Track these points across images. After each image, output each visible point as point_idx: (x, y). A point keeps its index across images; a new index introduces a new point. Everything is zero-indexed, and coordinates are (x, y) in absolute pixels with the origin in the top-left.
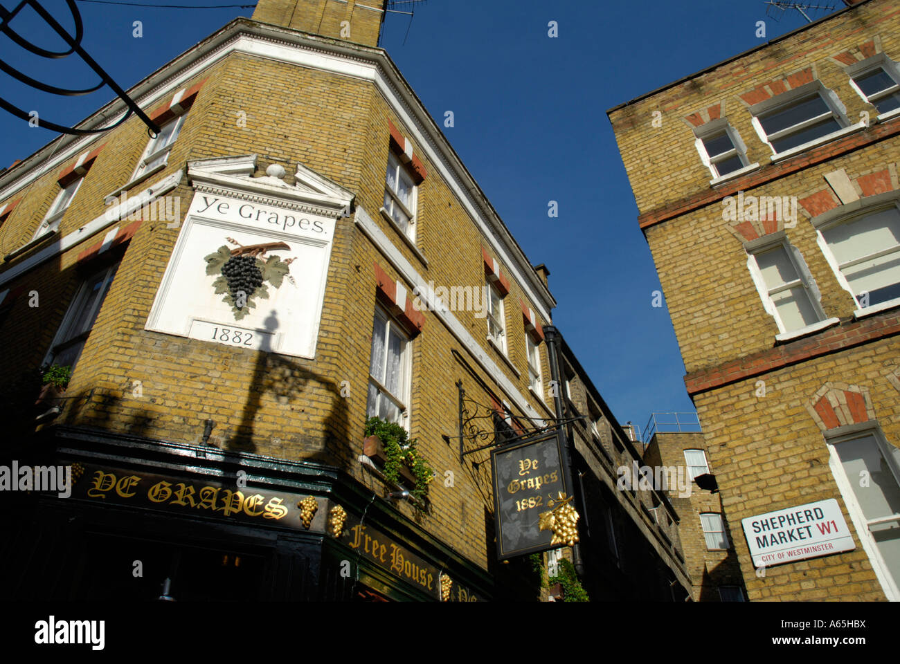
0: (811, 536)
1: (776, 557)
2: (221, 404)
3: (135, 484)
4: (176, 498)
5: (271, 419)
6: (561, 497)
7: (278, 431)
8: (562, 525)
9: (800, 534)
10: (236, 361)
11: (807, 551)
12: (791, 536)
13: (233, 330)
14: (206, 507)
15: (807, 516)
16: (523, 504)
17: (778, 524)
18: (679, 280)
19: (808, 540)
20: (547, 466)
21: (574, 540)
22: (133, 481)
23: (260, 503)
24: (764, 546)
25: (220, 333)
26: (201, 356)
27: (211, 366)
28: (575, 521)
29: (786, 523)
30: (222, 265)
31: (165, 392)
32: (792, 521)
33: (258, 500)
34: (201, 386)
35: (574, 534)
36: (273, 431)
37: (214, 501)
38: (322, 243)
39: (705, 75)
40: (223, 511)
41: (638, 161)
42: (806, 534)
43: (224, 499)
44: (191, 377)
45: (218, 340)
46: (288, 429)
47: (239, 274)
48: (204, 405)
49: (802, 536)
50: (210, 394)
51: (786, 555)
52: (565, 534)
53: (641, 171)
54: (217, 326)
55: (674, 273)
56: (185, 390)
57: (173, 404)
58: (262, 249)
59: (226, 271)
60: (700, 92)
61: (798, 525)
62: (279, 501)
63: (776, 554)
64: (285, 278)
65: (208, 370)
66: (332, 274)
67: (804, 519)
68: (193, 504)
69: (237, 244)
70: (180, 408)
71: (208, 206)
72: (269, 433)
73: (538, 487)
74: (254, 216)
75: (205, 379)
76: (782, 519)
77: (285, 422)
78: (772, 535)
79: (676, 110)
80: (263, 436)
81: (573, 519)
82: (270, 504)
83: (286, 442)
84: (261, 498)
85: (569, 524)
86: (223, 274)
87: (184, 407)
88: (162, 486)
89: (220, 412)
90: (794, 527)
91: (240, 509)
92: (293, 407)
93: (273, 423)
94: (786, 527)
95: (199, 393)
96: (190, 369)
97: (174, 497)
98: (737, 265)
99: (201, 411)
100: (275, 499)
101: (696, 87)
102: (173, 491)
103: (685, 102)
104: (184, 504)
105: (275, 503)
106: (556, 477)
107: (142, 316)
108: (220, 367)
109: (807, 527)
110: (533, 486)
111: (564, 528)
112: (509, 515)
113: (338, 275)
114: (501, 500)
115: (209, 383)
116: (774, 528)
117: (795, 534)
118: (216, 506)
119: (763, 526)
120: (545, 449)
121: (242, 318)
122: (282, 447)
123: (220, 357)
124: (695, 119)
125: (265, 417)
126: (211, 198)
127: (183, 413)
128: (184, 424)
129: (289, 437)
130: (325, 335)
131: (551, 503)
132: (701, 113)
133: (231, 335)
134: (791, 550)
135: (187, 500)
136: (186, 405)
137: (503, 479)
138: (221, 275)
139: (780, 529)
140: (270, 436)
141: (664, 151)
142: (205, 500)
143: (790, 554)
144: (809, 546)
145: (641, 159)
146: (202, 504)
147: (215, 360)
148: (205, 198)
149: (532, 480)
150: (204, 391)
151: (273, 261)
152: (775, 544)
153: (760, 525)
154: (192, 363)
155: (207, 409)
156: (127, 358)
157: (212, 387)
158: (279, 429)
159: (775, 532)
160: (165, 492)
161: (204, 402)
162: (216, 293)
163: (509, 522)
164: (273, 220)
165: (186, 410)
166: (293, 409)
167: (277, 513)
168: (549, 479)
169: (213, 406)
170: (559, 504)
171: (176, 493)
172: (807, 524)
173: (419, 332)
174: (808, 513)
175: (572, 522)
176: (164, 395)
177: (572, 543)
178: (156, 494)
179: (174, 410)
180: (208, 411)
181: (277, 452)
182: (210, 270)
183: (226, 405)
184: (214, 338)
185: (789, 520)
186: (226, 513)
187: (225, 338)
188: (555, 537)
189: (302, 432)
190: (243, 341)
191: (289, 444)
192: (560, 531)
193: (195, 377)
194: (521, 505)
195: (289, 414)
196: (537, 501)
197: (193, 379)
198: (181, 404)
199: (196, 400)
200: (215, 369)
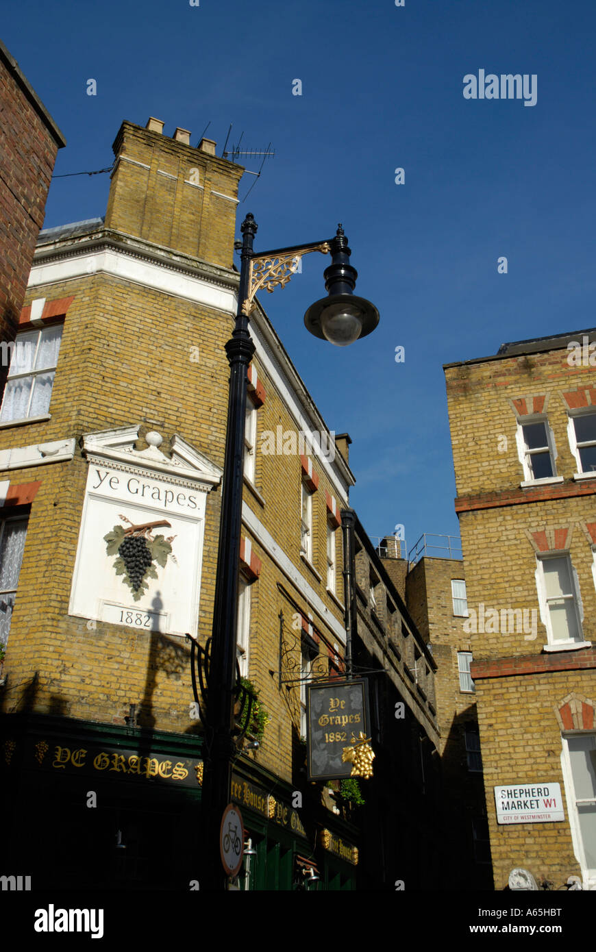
0: (538, 807)
1: (513, 818)
2: (132, 682)
3: (83, 756)
4: (113, 766)
5: (169, 693)
6: (362, 736)
7: (175, 704)
8: (361, 761)
9: (531, 804)
10: (139, 642)
11: (534, 817)
12: (525, 805)
13: (135, 612)
14: (133, 772)
15: (538, 792)
16: (330, 736)
17: (518, 795)
18: (480, 572)
19: (536, 810)
20: (353, 707)
21: (369, 775)
22: (82, 753)
23: (169, 767)
24: (506, 809)
25: (125, 616)
26: (113, 638)
27: (122, 648)
28: (372, 760)
29: (523, 795)
30: (118, 546)
31: (91, 673)
32: (528, 794)
33: (168, 765)
34: (116, 666)
35: (370, 770)
36: (171, 704)
37: (138, 767)
38: (197, 520)
39: (539, 355)
40: (145, 774)
41: (464, 436)
42: (535, 806)
43: (145, 765)
44: (109, 658)
45: (124, 623)
46: (181, 702)
47: (134, 555)
48: (120, 683)
49: (533, 806)
50: (124, 673)
51: (520, 818)
52: (362, 769)
53: (465, 448)
54: (122, 609)
55: (477, 565)
56: (105, 671)
57: (97, 683)
58: (149, 527)
59: (122, 553)
60: (530, 374)
61: (532, 798)
62: (182, 765)
63: (513, 816)
64: (169, 556)
65: (120, 651)
66: (206, 554)
67: (536, 794)
68: (125, 771)
69: (128, 521)
70: (103, 686)
71: (101, 481)
72: (168, 706)
73: (344, 725)
74: (140, 491)
75: (119, 659)
76: (521, 791)
77: (179, 696)
78: (513, 802)
79: (506, 388)
80: (164, 709)
81: (370, 757)
82: (176, 768)
83: (181, 713)
84: (170, 763)
85: (366, 761)
86: (121, 554)
87: (106, 685)
88: (102, 757)
89: (133, 689)
90: (529, 799)
91: (156, 773)
92: (184, 682)
93: (170, 697)
94: (523, 798)
95: (116, 673)
96: (107, 651)
97: (111, 765)
98: (527, 572)
99: (119, 689)
100: (179, 763)
101: (528, 366)
102: (110, 760)
103: (516, 382)
104: (118, 770)
105: (179, 766)
106: (359, 718)
107: (64, 601)
108: (128, 649)
109: (537, 801)
110: (340, 722)
111: (363, 763)
112: (319, 744)
113: (211, 555)
114: (313, 731)
115: (122, 663)
116: (515, 797)
117: (528, 804)
118: (141, 771)
119: (508, 794)
120: (351, 692)
121: (139, 599)
122: (178, 717)
123: (128, 639)
124: (520, 404)
125: (165, 692)
126: (103, 470)
127: (106, 691)
128: (107, 700)
129: (183, 709)
130: (203, 615)
131: (354, 740)
132: (527, 400)
133: (134, 618)
134: (523, 815)
135: (120, 767)
136: (108, 683)
137: (315, 712)
138: (118, 556)
139: (519, 799)
140: (170, 708)
141: (487, 433)
142: (133, 766)
143: (522, 818)
144: (535, 814)
145: (467, 434)
146: (130, 770)
147: (124, 642)
148: (98, 471)
149: (339, 717)
150: (119, 671)
151: (159, 540)
152: (514, 809)
153: (506, 793)
154: (108, 645)
155: (122, 686)
156: (58, 643)
157: (125, 667)
158: (176, 702)
159: (515, 800)
160: (105, 761)
161: (120, 680)
162: (117, 574)
163: (318, 750)
164: (156, 496)
165: (108, 688)
166: (184, 684)
167: (181, 775)
168: (353, 719)
169: (127, 684)
170: (360, 743)
171: (113, 762)
172: (537, 798)
173: (257, 578)
174: (539, 790)
175: (369, 760)
176: (90, 675)
177: (367, 777)
178: (99, 763)
179: (99, 688)
180: (124, 689)
181: (175, 722)
182: (110, 551)
183: (135, 682)
184: (121, 621)
185: (526, 793)
186: (148, 777)
187: (129, 620)
188: (355, 769)
190: (143, 623)
191: (183, 715)
192: (359, 765)
193: (111, 658)
194: (329, 738)
195: (181, 689)
196: (342, 736)
197: (110, 660)
198: (104, 683)
199: (114, 679)
200: (125, 650)
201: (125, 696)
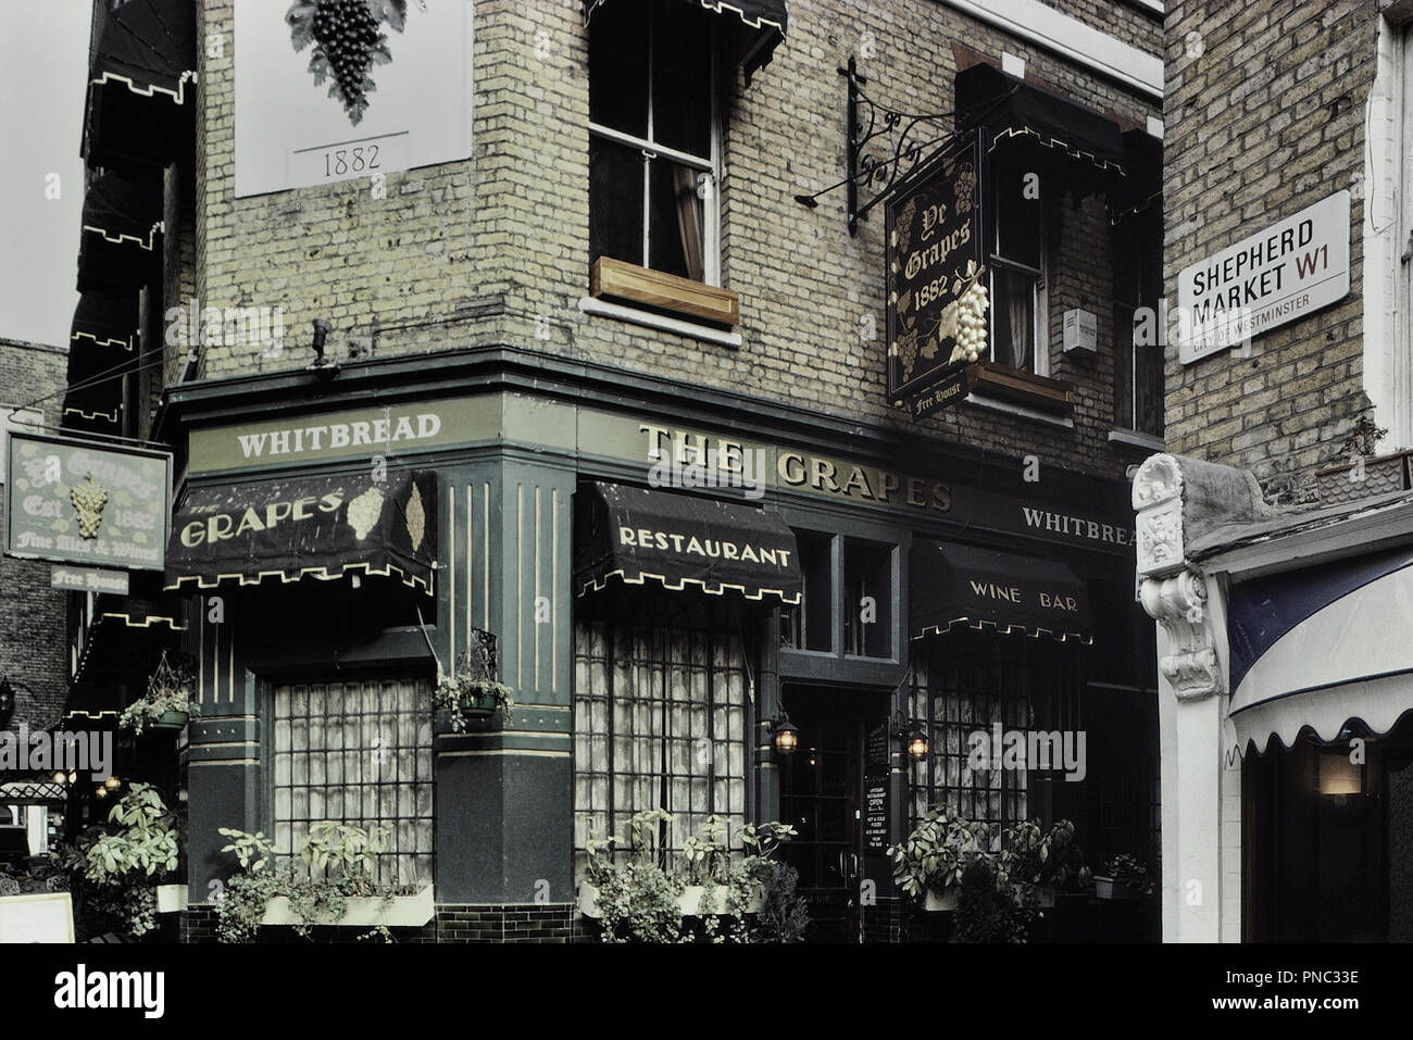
2: (357, 285)
5: (425, 285)
6: (970, 271)
7: (437, 303)
8: (964, 325)
13: (349, 148)
16: (923, 296)
20: (958, 213)
21: (979, 350)
25: (333, 162)
26: (316, 213)
27: (333, 225)
28: (981, 315)
30: (311, 23)
31: (286, 292)
34: (326, 264)
35: (979, 339)
36: (430, 305)
44: (312, 254)
45: (333, 178)
46: (449, 295)
48: (336, 294)
50: (341, 274)
52: (968, 342)
54: (326, 151)
56: (311, 279)
65: (330, 235)
70: (309, 309)
72: (426, 310)
73: (943, 260)
75: (331, 250)
77: (444, 284)
80: (419, 318)
81: (980, 312)
83: (450, 316)
85: (973, 321)
86: (317, 40)
87: (312, 305)
92: (452, 255)
93: (429, 291)
95: (326, 277)
96: (308, 242)
99: (336, 306)
106: (968, 232)
107: (228, 176)
108: (345, 224)
110: (937, 258)
111: (967, 330)
112: (903, 319)
115: (336, 255)
119: (1210, 278)
120: (955, 177)
122: (446, 325)
123: (341, 205)
125: (417, 285)
129: (453, 307)
131: (958, 286)
133: (349, 159)
138: (315, 44)
140: (428, 316)
147: (336, 214)
149: (936, 247)
150: (331, 272)
154: (308, 229)
157: (341, 261)
161: (337, 289)
162: (316, 84)
163: (904, 331)
166: (451, 259)
168: (958, 239)
169: (348, 291)
170: (966, 286)
175: (977, 317)
176: (285, 296)
177: (974, 355)
181: (440, 337)
182: (298, 41)
183: (363, 283)
184: (328, 175)
187: (341, 168)
188: (955, 350)
189: (470, 293)
190: (367, 163)
191: (455, 320)
192: (961, 337)
193: (316, 252)
194: (919, 297)
195: (447, 269)
196: (940, 286)
197: (317, 256)
198: (310, 303)
199: (326, 289)
200: (339, 229)
201: (348, 315)
